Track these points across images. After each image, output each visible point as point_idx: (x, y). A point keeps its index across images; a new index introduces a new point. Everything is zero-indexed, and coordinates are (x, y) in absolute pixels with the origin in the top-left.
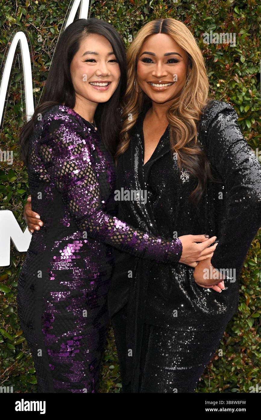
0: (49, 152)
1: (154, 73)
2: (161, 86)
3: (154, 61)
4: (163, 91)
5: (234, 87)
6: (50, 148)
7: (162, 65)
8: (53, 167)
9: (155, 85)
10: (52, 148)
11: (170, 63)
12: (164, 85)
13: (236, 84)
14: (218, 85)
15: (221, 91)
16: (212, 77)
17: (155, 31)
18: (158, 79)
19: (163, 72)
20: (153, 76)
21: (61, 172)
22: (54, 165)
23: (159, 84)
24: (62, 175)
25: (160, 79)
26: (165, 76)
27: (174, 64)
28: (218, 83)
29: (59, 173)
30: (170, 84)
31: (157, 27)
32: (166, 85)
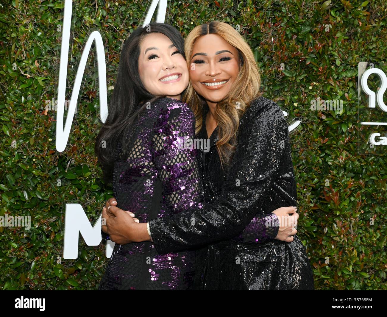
0: (163, 140)
1: (208, 73)
2: (216, 84)
3: (206, 61)
4: (218, 89)
5: (328, 89)
6: (164, 136)
7: (215, 64)
8: (165, 155)
9: (210, 84)
10: (166, 136)
11: (222, 61)
12: (219, 84)
13: (330, 87)
14: (311, 88)
15: (314, 94)
16: (305, 80)
17: (203, 33)
18: (212, 78)
19: (216, 71)
20: (207, 75)
21: (172, 162)
22: (166, 154)
23: (214, 82)
24: (172, 164)
25: (213, 78)
26: (219, 74)
27: (226, 61)
28: (310, 86)
29: (170, 162)
30: (224, 82)
31: (204, 29)
32: (221, 83)
